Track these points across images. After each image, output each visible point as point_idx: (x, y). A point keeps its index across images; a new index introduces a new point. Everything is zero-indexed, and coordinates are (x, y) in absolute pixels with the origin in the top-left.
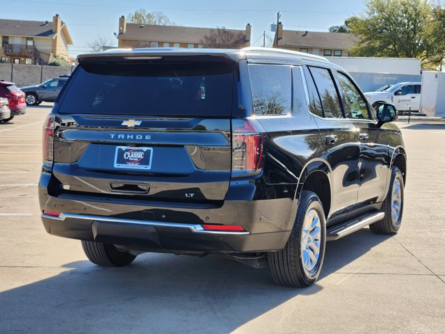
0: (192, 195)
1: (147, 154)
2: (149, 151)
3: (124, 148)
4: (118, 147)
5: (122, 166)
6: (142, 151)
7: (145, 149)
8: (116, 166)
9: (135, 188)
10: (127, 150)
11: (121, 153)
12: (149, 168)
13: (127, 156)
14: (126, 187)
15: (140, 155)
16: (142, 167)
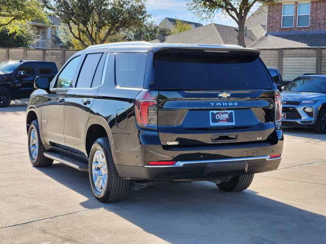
0: (260, 138)
1: (231, 115)
2: (231, 113)
3: (215, 112)
4: (211, 112)
5: (216, 124)
6: (227, 113)
7: (229, 112)
8: (212, 124)
9: (227, 138)
10: (217, 113)
11: (214, 115)
12: (234, 124)
13: (218, 117)
14: (221, 138)
15: (226, 116)
16: (230, 124)
